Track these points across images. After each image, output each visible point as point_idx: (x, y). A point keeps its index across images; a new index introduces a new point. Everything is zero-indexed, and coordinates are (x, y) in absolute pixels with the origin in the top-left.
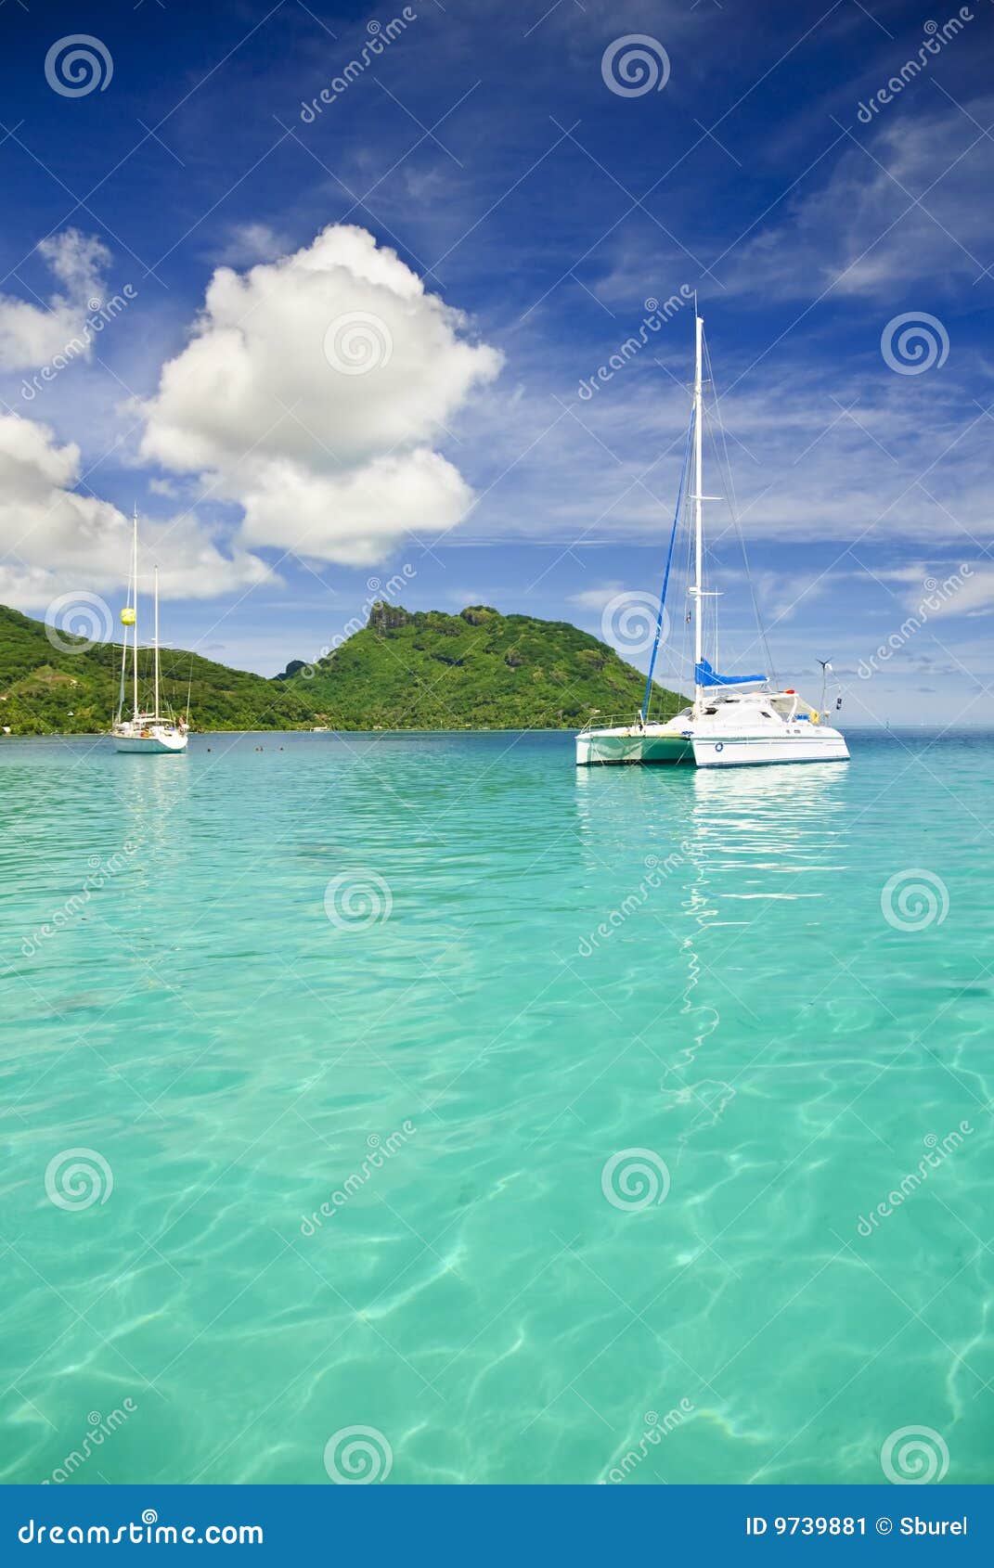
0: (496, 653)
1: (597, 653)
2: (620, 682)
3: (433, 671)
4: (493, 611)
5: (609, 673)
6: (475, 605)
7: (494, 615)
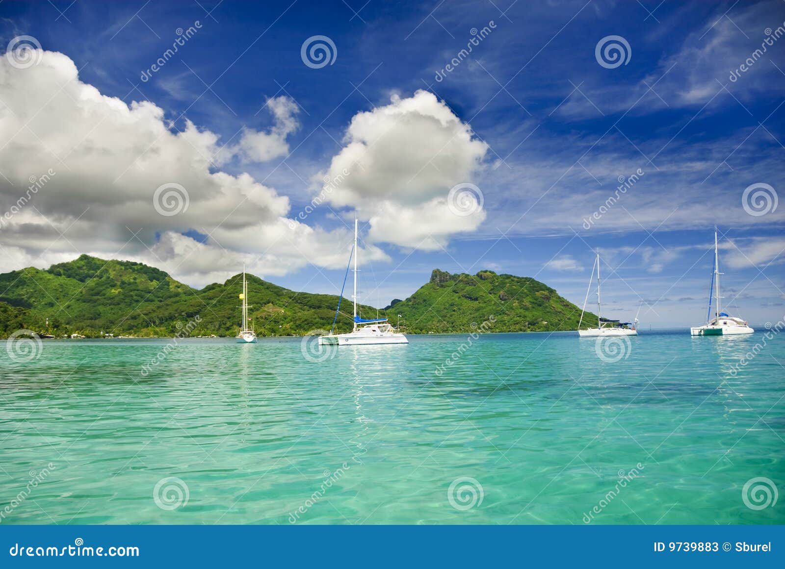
0: (495, 294)
1: (546, 293)
2: (559, 307)
3: (463, 303)
4: (493, 273)
5: (552, 303)
6: (484, 270)
7: (493, 275)
